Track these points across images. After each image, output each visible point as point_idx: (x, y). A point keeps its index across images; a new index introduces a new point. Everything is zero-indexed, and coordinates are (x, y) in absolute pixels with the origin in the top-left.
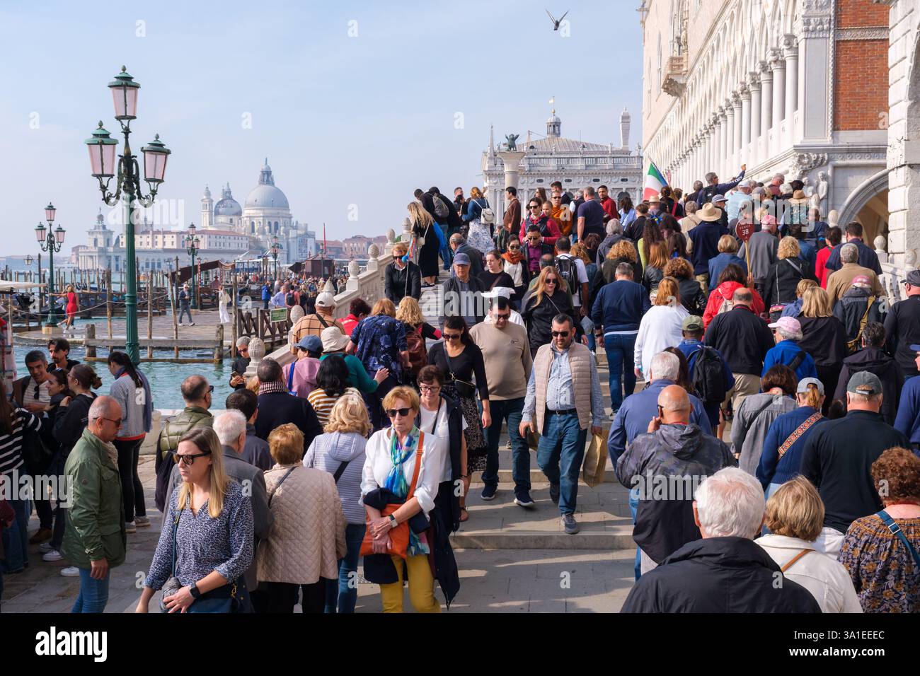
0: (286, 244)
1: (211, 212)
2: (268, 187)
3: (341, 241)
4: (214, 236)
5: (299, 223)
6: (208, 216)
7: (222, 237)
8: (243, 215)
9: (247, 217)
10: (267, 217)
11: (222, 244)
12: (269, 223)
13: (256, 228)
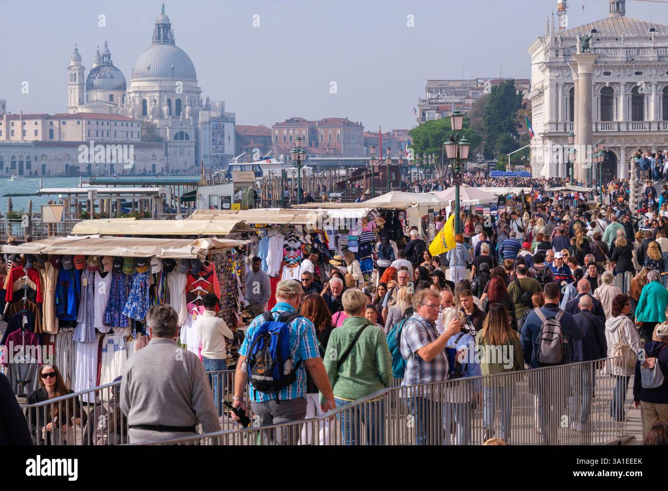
0: (193, 131)
1: (81, 85)
2: (166, 48)
3: (270, 127)
4: (95, 122)
5: (212, 100)
6: (77, 91)
7: (105, 123)
8: (128, 90)
9: (135, 92)
10: (165, 92)
11: (105, 133)
12: (169, 101)
13: (149, 109)
